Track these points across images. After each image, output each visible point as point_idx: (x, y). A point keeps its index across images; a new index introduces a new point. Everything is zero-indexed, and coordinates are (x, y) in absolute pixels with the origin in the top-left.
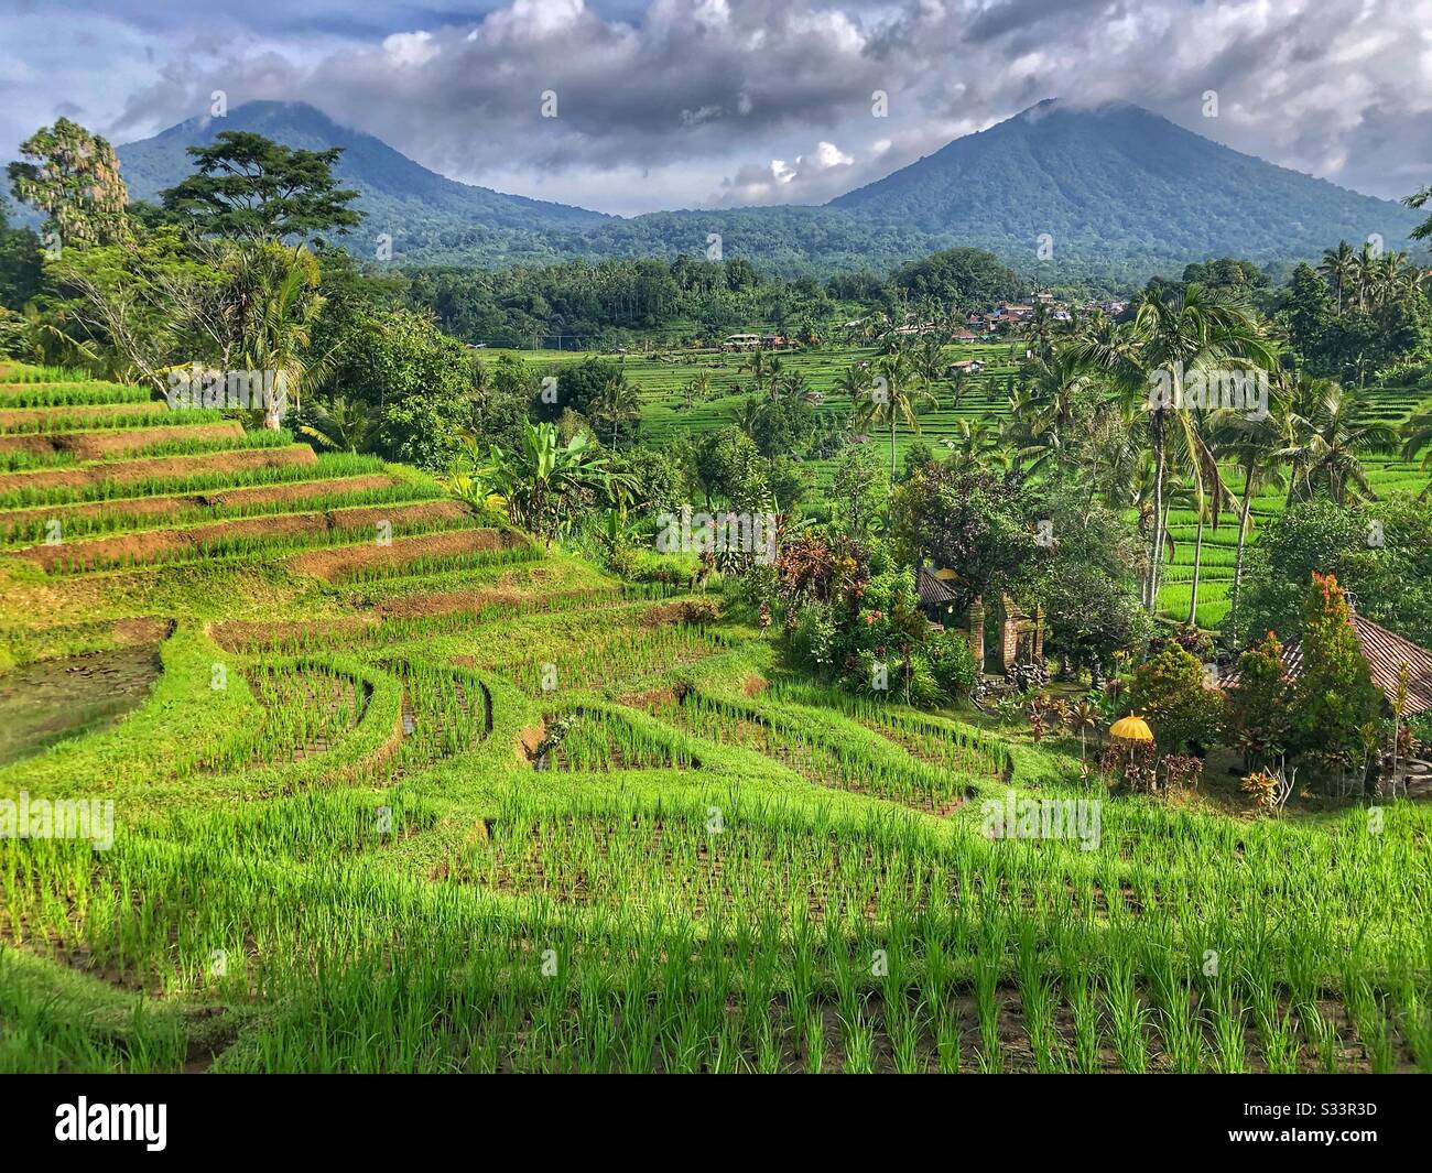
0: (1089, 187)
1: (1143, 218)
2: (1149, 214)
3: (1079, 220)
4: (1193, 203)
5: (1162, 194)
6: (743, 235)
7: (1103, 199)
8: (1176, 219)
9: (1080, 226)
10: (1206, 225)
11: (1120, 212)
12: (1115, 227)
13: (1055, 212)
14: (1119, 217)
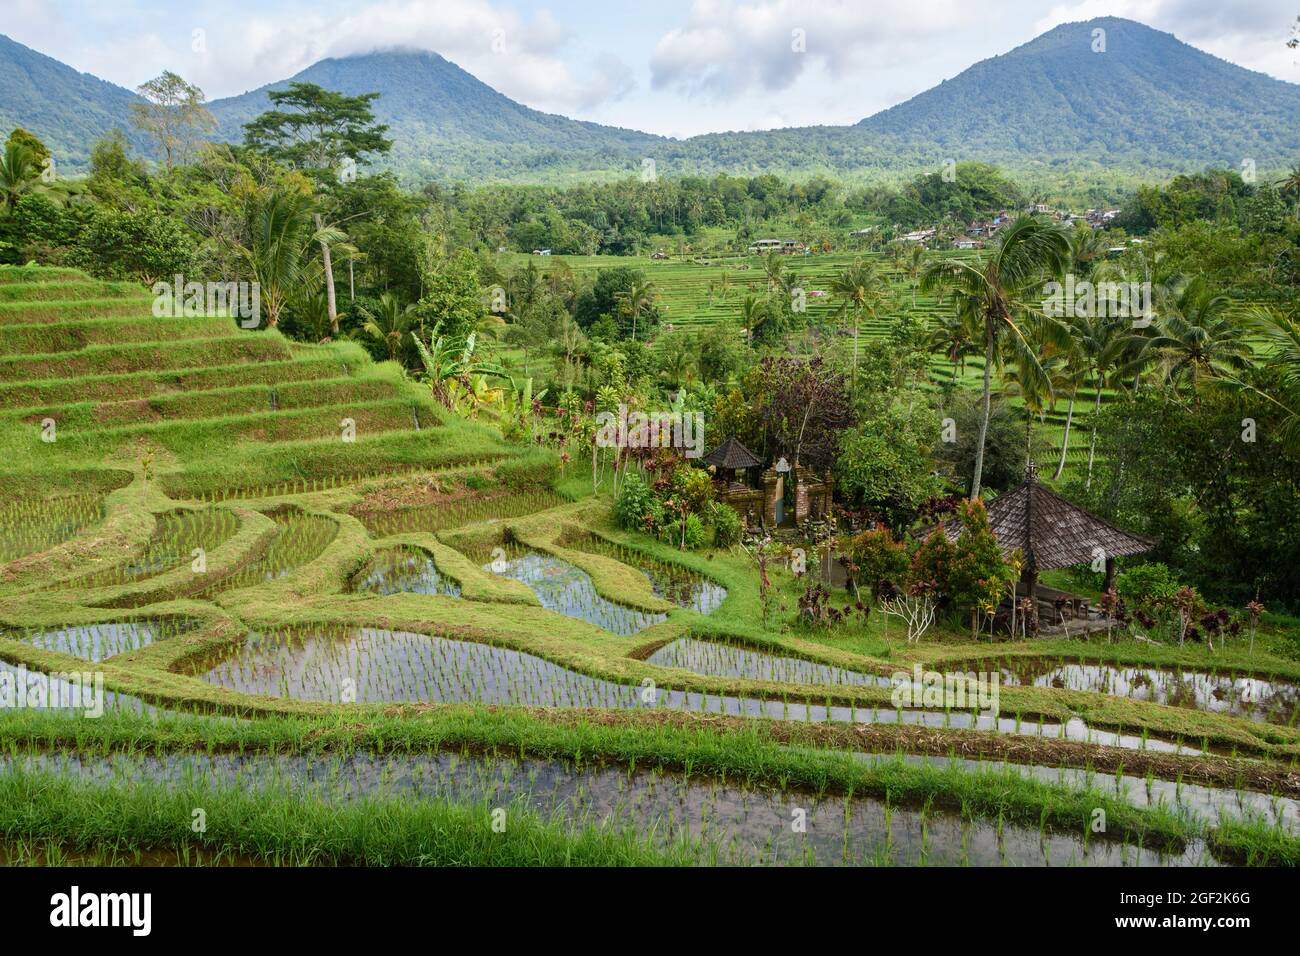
0: (1099, 103)
1: (1150, 133)
2: (1155, 127)
3: (1088, 135)
4: (1198, 117)
5: (1171, 110)
6: (780, 153)
7: (1112, 115)
8: (1182, 133)
9: (1088, 141)
10: (1210, 138)
11: (1127, 126)
12: (1121, 140)
13: (1065, 128)
14: (1127, 132)
